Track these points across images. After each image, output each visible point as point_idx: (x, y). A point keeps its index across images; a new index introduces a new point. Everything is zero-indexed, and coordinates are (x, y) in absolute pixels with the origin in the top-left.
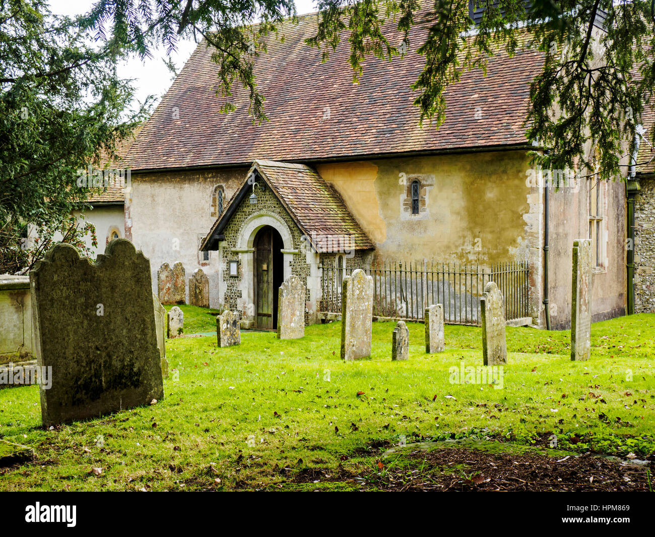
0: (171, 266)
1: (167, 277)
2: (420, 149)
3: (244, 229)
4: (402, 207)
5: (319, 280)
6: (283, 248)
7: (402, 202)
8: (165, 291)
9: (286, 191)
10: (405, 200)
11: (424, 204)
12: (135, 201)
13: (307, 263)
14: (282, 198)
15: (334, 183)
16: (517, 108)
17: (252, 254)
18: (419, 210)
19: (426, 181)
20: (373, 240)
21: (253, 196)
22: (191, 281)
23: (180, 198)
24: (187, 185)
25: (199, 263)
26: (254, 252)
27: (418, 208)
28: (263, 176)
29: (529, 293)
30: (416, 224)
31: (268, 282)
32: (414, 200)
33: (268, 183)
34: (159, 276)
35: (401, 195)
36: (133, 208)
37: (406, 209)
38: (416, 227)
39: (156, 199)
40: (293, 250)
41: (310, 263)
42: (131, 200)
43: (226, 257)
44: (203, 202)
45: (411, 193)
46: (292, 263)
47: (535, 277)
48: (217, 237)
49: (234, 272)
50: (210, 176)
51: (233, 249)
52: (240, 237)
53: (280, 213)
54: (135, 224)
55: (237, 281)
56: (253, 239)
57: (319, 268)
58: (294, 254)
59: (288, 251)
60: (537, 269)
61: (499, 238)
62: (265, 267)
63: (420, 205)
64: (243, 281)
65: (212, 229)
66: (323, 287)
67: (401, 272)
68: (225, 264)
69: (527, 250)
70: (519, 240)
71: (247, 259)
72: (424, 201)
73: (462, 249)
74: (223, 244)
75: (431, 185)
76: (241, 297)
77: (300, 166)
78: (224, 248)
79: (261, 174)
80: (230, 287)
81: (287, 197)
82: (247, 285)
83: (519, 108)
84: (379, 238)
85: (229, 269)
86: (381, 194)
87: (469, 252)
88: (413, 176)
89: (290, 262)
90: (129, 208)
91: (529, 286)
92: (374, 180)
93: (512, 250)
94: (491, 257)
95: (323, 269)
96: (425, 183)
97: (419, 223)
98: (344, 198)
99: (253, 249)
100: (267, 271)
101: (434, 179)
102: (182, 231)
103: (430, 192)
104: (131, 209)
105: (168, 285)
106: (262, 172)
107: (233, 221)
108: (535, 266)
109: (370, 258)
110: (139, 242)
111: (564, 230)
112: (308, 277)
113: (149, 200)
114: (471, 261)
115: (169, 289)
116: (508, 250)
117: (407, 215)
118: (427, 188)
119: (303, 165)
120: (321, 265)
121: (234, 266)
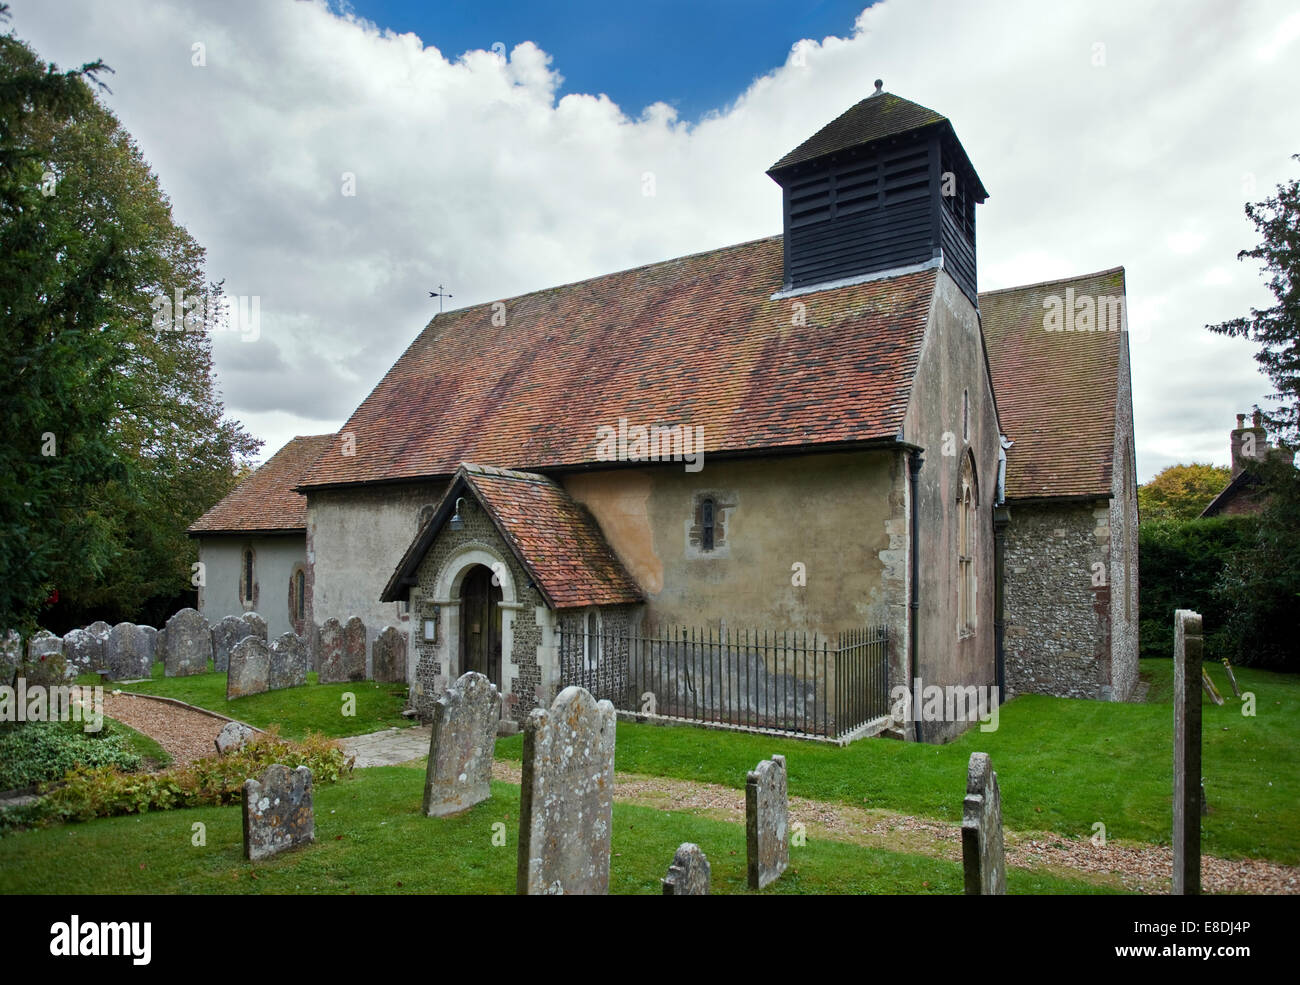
0: (343, 623)
1: (334, 639)
2: (716, 449)
3: (445, 569)
4: (688, 540)
5: (556, 651)
6: (502, 600)
7: (687, 532)
8: (330, 661)
9: (507, 511)
10: (692, 529)
11: (721, 534)
12: (319, 528)
13: (537, 624)
14: (500, 521)
15: (588, 503)
16: (866, 389)
17: (457, 608)
18: (715, 544)
19: (725, 500)
20: (643, 588)
21: (456, 518)
22: (375, 644)
23: (376, 524)
24: (386, 506)
25: (398, 616)
26: (461, 605)
27: (712, 541)
28: (473, 487)
29: (890, 675)
30: (709, 566)
31: (480, 651)
32: (708, 528)
33: (479, 497)
34: (320, 637)
35: (686, 521)
36: (317, 539)
37: (693, 543)
38: (709, 570)
39: (346, 526)
40: (515, 604)
41: (541, 624)
42: (314, 526)
43: (420, 611)
44: (406, 529)
45: (701, 518)
46: (515, 624)
47: (899, 650)
48: (405, 580)
49: (430, 635)
50: (416, 492)
51: (429, 600)
52: (439, 582)
53: (497, 545)
54: (318, 560)
55: (434, 649)
56: (459, 584)
57: (555, 632)
58: (518, 610)
59: (509, 605)
60: (901, 638)
61: (840, 589)
62: (477, 628)
63: (715, 536)
64: (442, 649)
65: (397, 569)
66: (562, 661)
67: (685, 644)
68: (419, 622)
69: (886, 609)
70: (873, 591)
71: (449, 615)
72: (722, 530)
73: (781, 605)
74: (416, 592)
75: (732, 506)
76: (440, 673)
77: (536, 476)
78: (417, 597)
79: (470, 484)
80: (425, 657)
81: (508, 520)
82: (448, 656)
83: (870, 388)
84: (652, 583)
85: (422, 630)
86: (654, 517)
87: (793, 610)
88: (704, 491)
89: (512, 622)
90: (312, 537)
91: (890, 665)
92: (646, 499)
93: (861, 608)
94: (827, 618)
95: (562, 634)
96: (723, 502)
97: (713, 563)
98: (602, 526)
99: (459, 600)
100: (480, 634)
101: (738, 497)
102: (377, 570)
103: (731, 515)
104: (315, 539)
105: (337, 651)
106: (471, 481)
107: (429, 557)
108: (899, 633)
109: (639, 615)
110: (324, 585)
111: (933, 576)
112: (538, 647)
113: (337, 527)
114: (795, 624)
115: (337, 656)
116: (853, 609)
117: (695, 552)
118: (727, 511)
119: (541, 476)
120: (559, 628)
121: (430, 626)
